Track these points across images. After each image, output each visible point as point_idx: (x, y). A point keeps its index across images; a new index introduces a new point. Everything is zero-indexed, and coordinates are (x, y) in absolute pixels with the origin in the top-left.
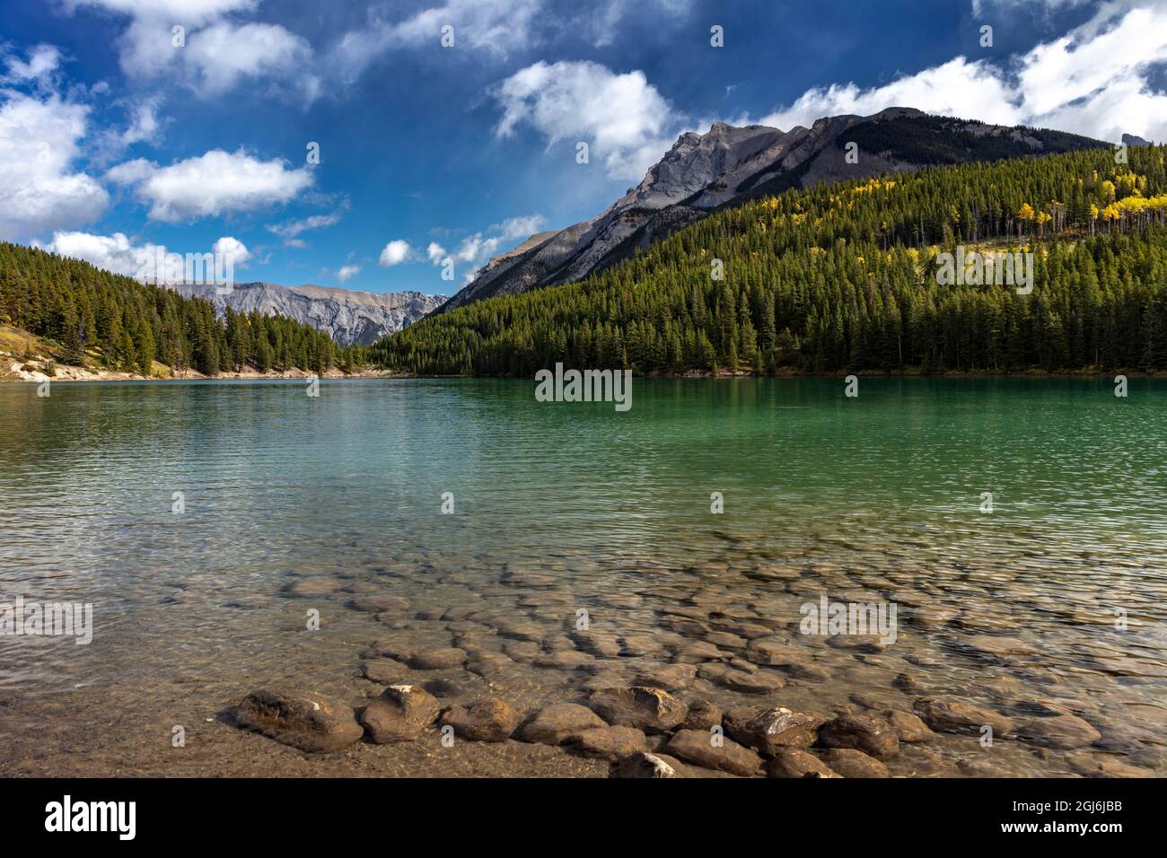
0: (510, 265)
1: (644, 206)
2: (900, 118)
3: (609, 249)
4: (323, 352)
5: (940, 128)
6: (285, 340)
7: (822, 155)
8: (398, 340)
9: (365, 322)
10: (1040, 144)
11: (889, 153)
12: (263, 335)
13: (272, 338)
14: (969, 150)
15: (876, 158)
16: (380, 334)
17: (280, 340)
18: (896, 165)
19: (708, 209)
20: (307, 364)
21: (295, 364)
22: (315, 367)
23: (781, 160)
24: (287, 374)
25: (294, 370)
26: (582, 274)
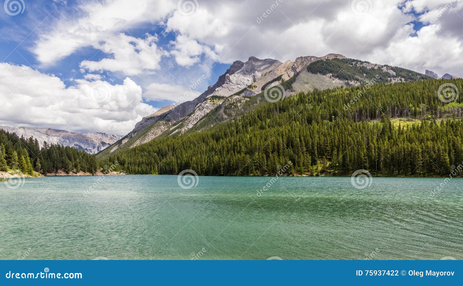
1: (218, 95)
2: (335, 58)
3: (203, 115)
5: (352, 64)
7: (301, 74)
8: (118, 158)
10: (394, 74)
11: (331, 74)
12: (65, 156)
13: (69, 157)
14: (365, 75)
15: (325, 76)
17: (73, 158)
18: (334, 80)
19: (250, 98)
20: (86, 170)
21: (81, 170)
22: (90, 171)
23: (281, 76)
24: (78, 174)
25: (81, 173)
26: (190, 126)
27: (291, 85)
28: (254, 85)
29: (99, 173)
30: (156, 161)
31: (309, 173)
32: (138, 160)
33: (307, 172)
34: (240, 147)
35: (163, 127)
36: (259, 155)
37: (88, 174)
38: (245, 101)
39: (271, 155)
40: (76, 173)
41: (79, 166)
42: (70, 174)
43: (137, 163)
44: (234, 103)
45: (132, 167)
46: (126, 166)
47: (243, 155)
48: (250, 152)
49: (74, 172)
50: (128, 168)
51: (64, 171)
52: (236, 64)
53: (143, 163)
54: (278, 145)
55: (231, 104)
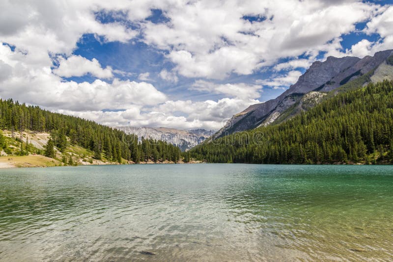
0: (241, 118)
1: (298, 92)
4: (177, 154)
6: (163, 150)
7: (379, 67)
8: (202, 149)
9: (183, 141)
12: (155, 148)
13: (158, 149)
16: (189, 146)
17: (161, 150)
19: (327, 93)
20: (171, 159)
21: (166, 159)
22: (174, 160)
23: (360, 70)
24: (164, 162)
25: (166, 161)
26: (272, 121)
27: (369, 78)
28: (332, 81)
29: (181, 162)
30: (231, 151)
31: (364, 162)
32: (217, 151)
33: (363, 160)
34: (296, 137)
35: (249, 122)
36: (311, 144)
37: (172, 162)
38: (322, 96)
39: (324, 144)
40: (162, 162)
41: (165, 155)
42: (157, 163)
43: (217, 153)
44: (312, 98)
45: (212, 157)
46: (207, 156)
47: (297, 144)
48: (304, 142)
49: (160, 161)
50: (209, 158)
51: (152, 160)
52: (315, 65)
53: (221, 153)
54: (333, 135)
55: (308, 100)
